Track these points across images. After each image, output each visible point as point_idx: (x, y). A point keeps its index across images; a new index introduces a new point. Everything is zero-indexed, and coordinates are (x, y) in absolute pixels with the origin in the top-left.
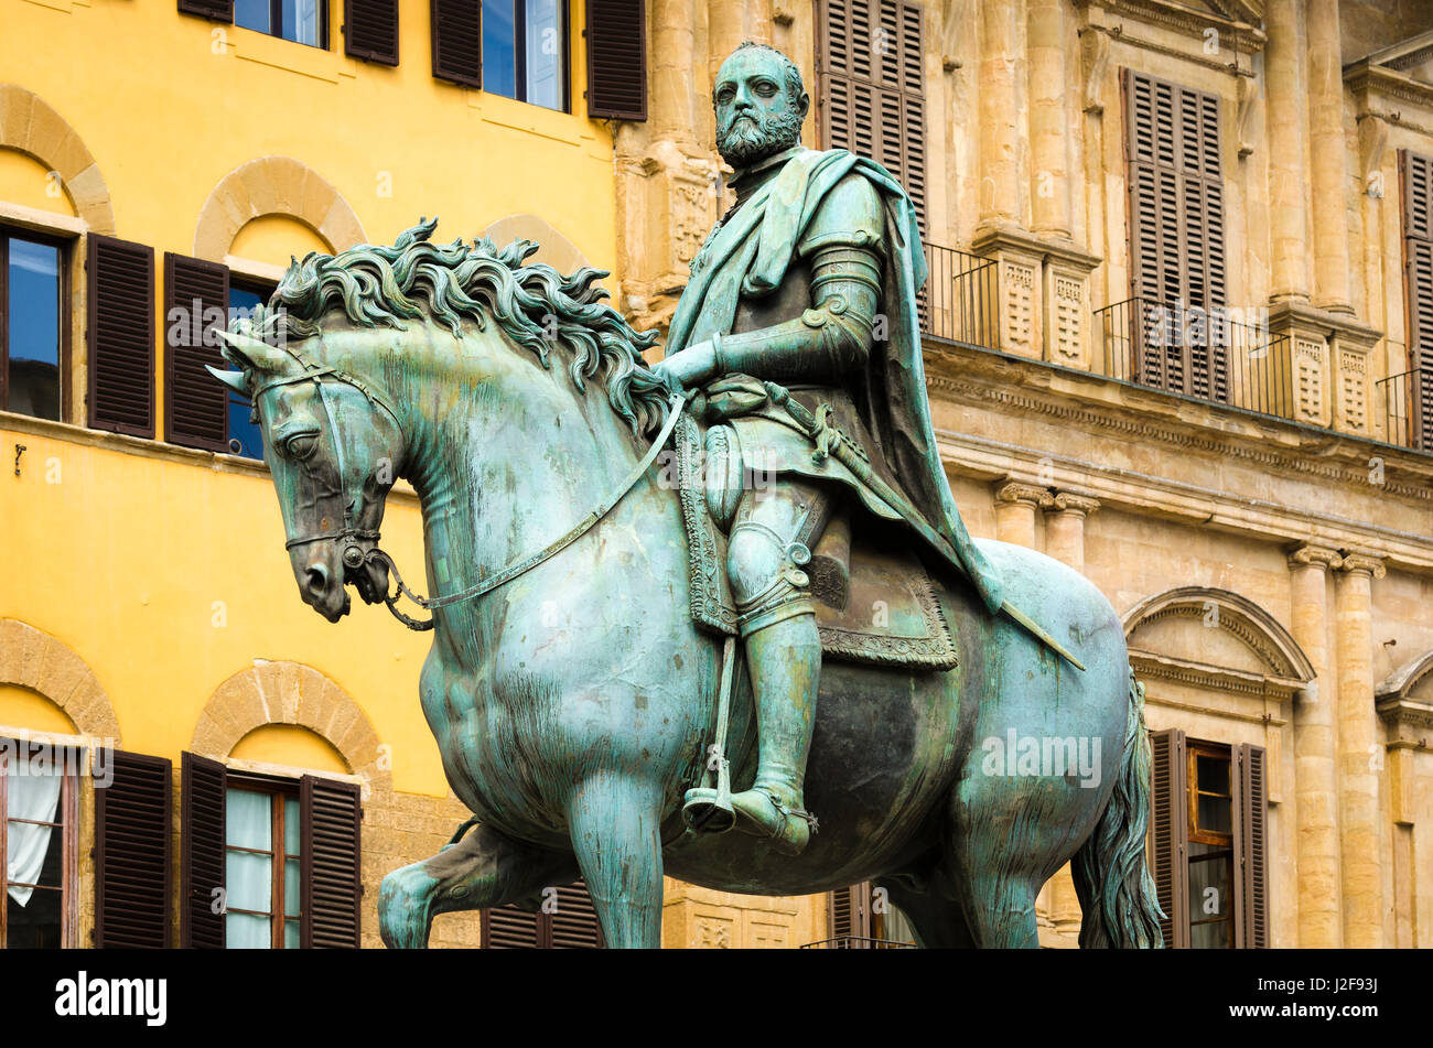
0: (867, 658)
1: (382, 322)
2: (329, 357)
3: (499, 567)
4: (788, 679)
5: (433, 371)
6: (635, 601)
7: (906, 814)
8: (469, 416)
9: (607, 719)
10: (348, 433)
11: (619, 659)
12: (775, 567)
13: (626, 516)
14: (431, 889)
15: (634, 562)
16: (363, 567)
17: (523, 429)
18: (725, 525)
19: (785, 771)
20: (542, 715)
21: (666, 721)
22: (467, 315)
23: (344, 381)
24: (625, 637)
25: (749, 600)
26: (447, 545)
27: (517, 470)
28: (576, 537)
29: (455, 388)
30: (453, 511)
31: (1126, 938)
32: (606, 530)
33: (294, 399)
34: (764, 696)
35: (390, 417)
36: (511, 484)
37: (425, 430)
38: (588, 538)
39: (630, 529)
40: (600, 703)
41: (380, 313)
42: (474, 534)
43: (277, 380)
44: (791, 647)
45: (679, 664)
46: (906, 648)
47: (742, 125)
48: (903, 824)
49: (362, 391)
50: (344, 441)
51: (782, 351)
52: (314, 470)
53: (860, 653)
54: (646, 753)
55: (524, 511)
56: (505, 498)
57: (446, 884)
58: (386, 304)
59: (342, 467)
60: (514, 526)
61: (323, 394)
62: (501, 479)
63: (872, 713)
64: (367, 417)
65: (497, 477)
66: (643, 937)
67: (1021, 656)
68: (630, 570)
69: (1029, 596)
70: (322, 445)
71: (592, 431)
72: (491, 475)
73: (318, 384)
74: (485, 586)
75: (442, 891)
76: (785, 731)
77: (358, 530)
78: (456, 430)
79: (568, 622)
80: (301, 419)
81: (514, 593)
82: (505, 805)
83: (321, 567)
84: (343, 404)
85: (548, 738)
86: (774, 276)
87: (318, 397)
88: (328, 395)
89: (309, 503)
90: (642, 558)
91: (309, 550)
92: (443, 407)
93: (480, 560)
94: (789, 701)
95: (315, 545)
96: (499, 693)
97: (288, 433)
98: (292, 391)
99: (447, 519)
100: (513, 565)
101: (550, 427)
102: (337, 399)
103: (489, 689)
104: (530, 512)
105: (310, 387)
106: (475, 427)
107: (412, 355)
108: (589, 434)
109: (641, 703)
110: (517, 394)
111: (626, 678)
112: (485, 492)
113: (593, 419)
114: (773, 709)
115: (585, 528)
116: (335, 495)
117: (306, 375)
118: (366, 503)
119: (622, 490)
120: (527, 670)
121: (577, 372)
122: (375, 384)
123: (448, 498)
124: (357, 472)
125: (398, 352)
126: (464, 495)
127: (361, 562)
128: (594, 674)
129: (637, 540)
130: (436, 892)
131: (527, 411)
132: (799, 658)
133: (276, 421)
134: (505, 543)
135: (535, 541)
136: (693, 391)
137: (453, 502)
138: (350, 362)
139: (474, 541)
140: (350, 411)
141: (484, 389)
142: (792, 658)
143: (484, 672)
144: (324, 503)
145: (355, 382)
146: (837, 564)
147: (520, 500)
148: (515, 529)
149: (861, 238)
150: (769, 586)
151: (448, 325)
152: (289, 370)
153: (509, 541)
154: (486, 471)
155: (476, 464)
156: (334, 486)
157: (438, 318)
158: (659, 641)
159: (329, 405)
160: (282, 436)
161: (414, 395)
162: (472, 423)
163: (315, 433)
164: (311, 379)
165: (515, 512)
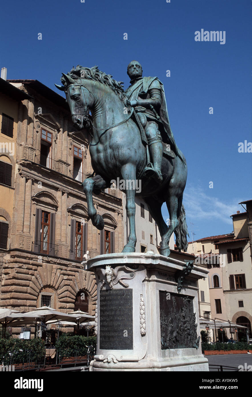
1: (91, 79)
2: (82, 83)
3: (110, 125)
4: (159, 152)
5: (100, 89)
8: (106, 98)
10: (85, 97)
11: (132, 144)
12: (156, 133)
18: (144, 127)
19: (159, 168)
21: (138, 156)
22: (105, 82)
23: (85, 87)
25: (152, 138)
26: (100, 120)
27: (113, 109)
28: (123, 123)
29: (104, 93)
30: (102, 114)
32: (128, 123)
33: (76, 88)
34: (155, 154)
35: (92, 95)
36: (113, 111)
37: (98, 99)
38: (125, 123)
39: (131, 123)
40: (130, 150)
41: (91, 77)
42: (106, 118)
43: (73, 85)
45: (140, 147)
47: (135, 71)
49: (88, 90)
51: (148, 103)
52: (79, 102)
56: (112, 113)
58: (91, 76)
59: (84, 101)
60: (113, 118)
64: (89, 95)
66: (133, 195)
68: (133, 130)
70: (80, 97)
72: (110, 109)
74: (108, 128)
75: (95, 184)
77: (85, 114)
78: (104, 100)
79: (125, 135)
80: (77, 92)
81: (113, 130)
83: (79, 119)
84: (85, 91)
85: (121, 155)
86: (146, 91)
87: (80, 89)
88: (82, 89)
89: (77, 108)
92: (101, 96)
93: (107, 123)
95: (77, 115)
96: (111, 147)
97: (75, 94)
98: (75, 87)
99: (100, 116)
100: (113, 125)
101: (118, 103)
102: (84, 90)
103: (108, 146)
104: (116, 117)
105: (79, 87)
107: (97, 85)
109: (136, 152)
110: (113, 96)
111: (134, 147)
114: (157, 157)
115: (125, 121)
116: (82, 107)
119: (129, 117)
120: (118, 143)
121: (120, 97)
122: (90, 89)
123: (101, 112)
124: (86, 103)
125: (94, 84)
126: (104, 112)
127: (86, 120)
129: (132, 125)
130: (94, 184)
131: (115, 100)
132: (161, 149)
133: (72, 92)
137: (102, 113)
138: (86, 84)
139: (106, 120)
140: (86, 93)
141: (108, 94)
143: (107, 143)
144: (79, 108)
145: (87, 88)
147: (114, 114)
149: (159, 88)
150: (155, 136)
151: (102, 83)
152: (75, 83)
153: (113, 121)
155: (107, 106)
156: (82, 105)
157: (100, 81)
159: (82, 91)
160: (73, 94)
161: (97, 92)
162: (106, 99)
163: (79, 95)
164: (79, 85)
165: (113, 116)
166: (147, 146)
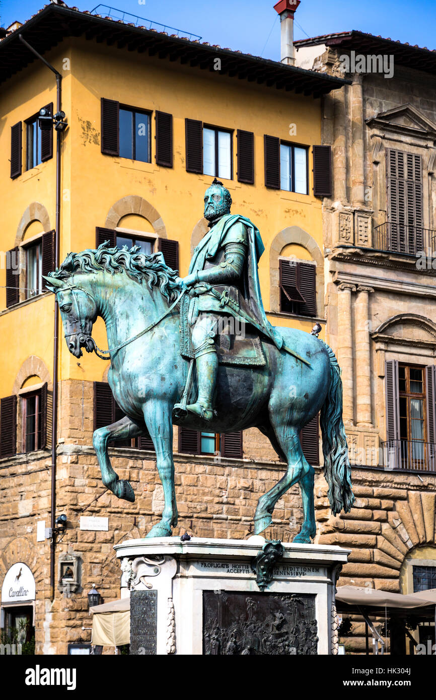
0: (236, 364)
1: (91, 272)
2: (75, 282)
3: (124, 341)
4: (206, 371)
5: (104, 285)
6: (162, 350)
8: (115, 298)
9: (152, 384)
10: (80, 304)
11: (156, 367)
12: (204, 338)
13: (162, 325)
14: (107, 434)
15: (163, 338)
16: (85, 342)
17: (132, 301)
18: (192, 326)
19: (205, 398)
20: (133, 384)
21: (171, 384)
22: (116, 268)
23: (79, 289)
24: (158, 361)
25: (196, 348)
26: (110, 335)
27: (129, 313)
28: (146, 332)
29: (111, 290)
30: (112, 325)
32: (156, 329)
33: (65, 295)
34: (199, 376)
35: (92, 299)
36: (127, 317)
37: (103, 302)
38: (149, 332)
39: (163, 329)
40: (150, 380)
42: (117, 331)
43: (60, 289)
44: (207, 362)
45: (176, 367)
46: (249, 360)
47: (209, 209)
49: (84, 292)
50: (79, 306)
51: (214, 275)
52: (71, 315)
53: (233, 362)
54: (165, 394)
55: (131, 325)
56: (125, 321)
57: (113, 433)
58: (92, 266)
59: (78, 314)
60: (128, 329)
61: (73, 293)
62: (124, 316)
63: (238, 380)
64: (86, 299)
67: (289, 362)
68: (161, 341)
69: (293, 343)
70: (72, 307)
71: (154, 301)
72: (121, 314)
73: (71, 290)
74: (119, 347)
76: (205, 386)
77: (84, 332)
78: (112, 302)
79: (141, 356)
80: (67, 300)
81: (128, 348)
83: (73, 343)
85: (135, 390)
86: (213, 253)
87: (71, 294)
89: (70, 324)
90: (166, 337)
91: (70, 338)
92: (108, 296)
93: (118, 339)
94: (206, 377)
95: (72, 337)
96: (123, 377)
97: (63, 305)
98: (64, 293)
99: (110, 328)
100: (127, 340)
101: (140, 300)
103: (121, 376)
104: (133, 325)
105: (69, 291)
106: (117, 300)
107: (99, 281)
108: (153, 302)
109: (163, 379)
110: (130, 291)
111: (158, 372)
112: (120, 319)
113: (155, 297)
114: (202, 380)
115: (149, 329)
116: (77, 322)
117: (68, 288)
118: (86, 324)
119: (161, 317)
120: (129, 371)
121: (150, 284)
122: (88, 289)
123: (110, 322)
124: (83, 315)
125: (94, 280)
126: (114, 320)
128: (148, 371)
129: (165, 332)
130: (109, 435)
131: (133, 295)
132: (210, 365)
133: (60, 301)
134: (125, 334)
135: (134, 333)
136: (190, 287)
137: (112, 322)
138: (81, 283)
139: (117, 333)
140: (80, 297)
141: (119, 290)
142: (207, 365)
143: (120, 372)
144: (74, 324)
145: (82, 289)
147: (130, 321)
149: (238, 241)
150: (202, 344)
151: (110, 272)
152: (64, 287)
155: (117, 311)
156: (77, 319)
157: (107, 270)
158: (169, 361)
159: (75, 296)
160: (61, 306)
161: (99, 291)
162: (116, 300)
163: (70, 304)
165: (128, 325)
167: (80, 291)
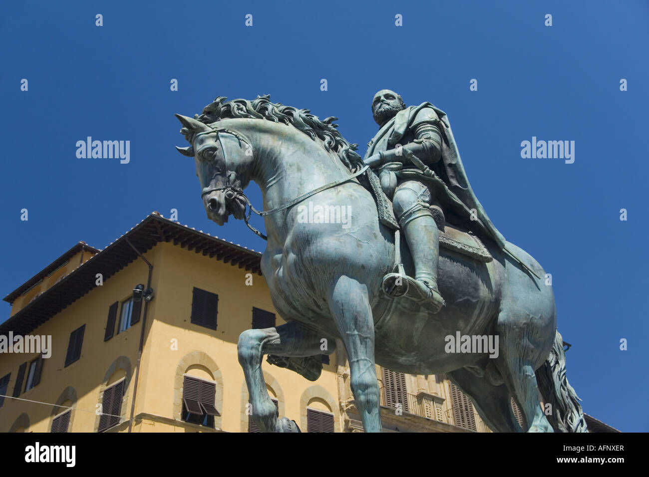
2: (223, 125)
3: (294, 198)
4: (426, 237)
7: (478, 322)
8: (281, 146)
9: (345, 249)
10: (229, 150)
12: (415, 199)
14: (263, 338)
15: (353, 198)
16: (234, 199)
17: (304, 153)
19: (429, 274)
22: (283, 119)
25: (405, 211)
26: (272, 195)
27: (301, 165)
28: (328, 188)
29: (275, 137)
30: (274, 182)
31: (568, 407)
32: (340, 188)
33: (207, 138)
34: (415, 245)
36: (299, 169)
38: (332, 189)
39: (351, 190)
40: (341, 242)
41: (245, 113)
43: (201, 133)
44: (425, 226)
45: (375, 236)
46: (471, 249)
48: (477, 328)
49: (236, 136)
50: (228, 152)
52: (214, 164)
55: (305, 179)
56: (296, 174)
57: (271, 338)
58: (247, 111)
59: (226, 161)
60: (301, 184)
61: (219, 136)
62: (295, 168)
63: (461, 272)
64: (237, 145)
65: (293, 167)
66: (366, 353)
68: (351, 200)
70: (218, 154)
72: (291, 166)
73: (217, 133)
74: (288, 204)
76: (426, 258)
77: (233, 186)
78: (277, 150)
80: (210, 143)
82: (298, 301)
83: (216, 199)
84: (228, 140)
85: (317, 256)
86: (401, 132)
87: (217, 137)
88: (222, 136)
89: (212, 178)
90: (357, 198)
91: (211, 195)
92: (270, 144)
93: (286, 196)
94: (427, 246)
95: (214, 192)
97: (204, 148)
98: (206, 136)
100: (300, 196)
102: (225, 138)
104: (307, 179)
106: (284, 151)
107: (258, 126)
109: (359, 246)
110: (301, 141)
111: (352, 235)
112: (288, 171)
114: (420, 250)
115: (332, 185)
116: (223, 173)
117: (213, 130)
118: (236, 177)
120: (307, 230)
121: (326, 145)
122: (241, 134)
124: (233, 164)
125: (252, 123)
127: (233, 197)
128: (337, 231)
129: (354, 193)
131: (306, 147)
132: (430, 230)
133: (200, 146)
134: (297, 189)
135: (309, 188)
137: (274, 178)
138: (232, 127)
139: (283, 190)
140: (231, 142)
141: (288, 137)
142: (427, 230)
144: (218, 177)
145: (233, 133)
146: (439, 211)
147: (303, 175)
148: (301, 185)
149: (432, 120)
150: (413, 206)
151: (274, 121)
152: (206, 130)
153: (299, 188)
154: (288, 164)
155: (284, 162)
156: (223, 169)
157: (268, 118)
158: (366, 224)
159: (222, 139)
160: (201, 150)
161: (258, 139)
162: (282, 149)
163: (215, 149)
164: (214, 132)
165: (301, 179)
166: (397, 234)
167: (228, 134)
